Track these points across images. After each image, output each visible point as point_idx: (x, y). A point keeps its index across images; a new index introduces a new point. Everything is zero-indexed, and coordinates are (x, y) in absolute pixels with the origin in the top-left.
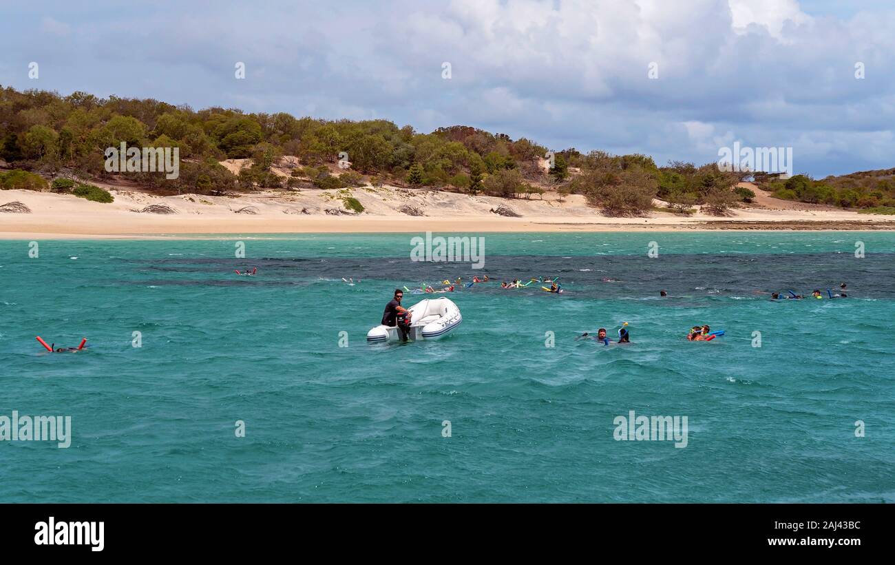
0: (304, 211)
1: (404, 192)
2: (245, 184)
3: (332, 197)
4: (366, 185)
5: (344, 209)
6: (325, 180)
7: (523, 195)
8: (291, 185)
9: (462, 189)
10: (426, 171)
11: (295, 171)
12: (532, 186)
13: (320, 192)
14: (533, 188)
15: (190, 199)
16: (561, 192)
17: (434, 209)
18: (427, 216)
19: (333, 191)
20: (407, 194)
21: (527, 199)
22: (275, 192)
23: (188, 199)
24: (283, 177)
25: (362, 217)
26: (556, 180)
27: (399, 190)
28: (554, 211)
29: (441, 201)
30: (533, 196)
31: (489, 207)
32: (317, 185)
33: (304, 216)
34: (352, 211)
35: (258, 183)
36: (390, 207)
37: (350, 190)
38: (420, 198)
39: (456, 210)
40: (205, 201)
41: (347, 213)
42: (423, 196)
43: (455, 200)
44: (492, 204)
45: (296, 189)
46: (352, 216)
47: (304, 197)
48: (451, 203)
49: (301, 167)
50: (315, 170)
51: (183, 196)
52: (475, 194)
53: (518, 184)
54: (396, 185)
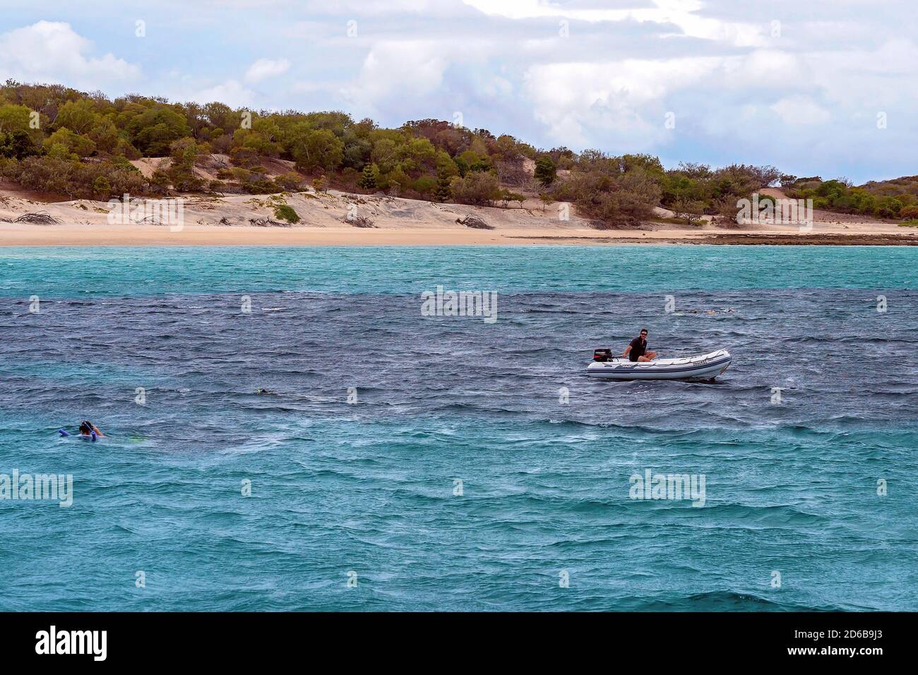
0: (224, 221)
1: (353, 198)
2: (157, 188)
3: (261, 205)
4: (306, 190)
5: (274, 218)
6: (256, 183)
7: (500, 203)
8: (214, 190)
9: (425, 195)
10: (384, 173)
11: (221, 172)
12: (511, 192)
13: (249, 197)
14: (512, 195)
15: (82, 206)
16: (545, 199)
17: (388, 219)
18: (377, 227)
19: (263, 198)
20: (356, 201)
21: (505, 207)
22: (193, 198)
23: (79, 205)
24: (205, 180)
25: (296, 229)
26: (541, 185)
27: (346, 196)
28: (535, 222)
29: (398, 210)
30: (511, 204)
31: (455, 216)
32: (247, 190)
33: (224, 228)
34: (284, 221)
35: (175, 187)
36: (332, 216)
37: (285, 197)
38: (372, 205)
39: (414, 221)
40: (100, 209)
41: (277, 224)
42: (375, 204)
43: (415, 208)
44: (459, 214)
45: (220, 194)
46: (283, 228)
47: (225, 205)
48: (408, 213)
49: (232, 169)
50: (247, 171)
51: (73, 202)
52: (442, 201)
53: (493, 188)
54: (346, 190)
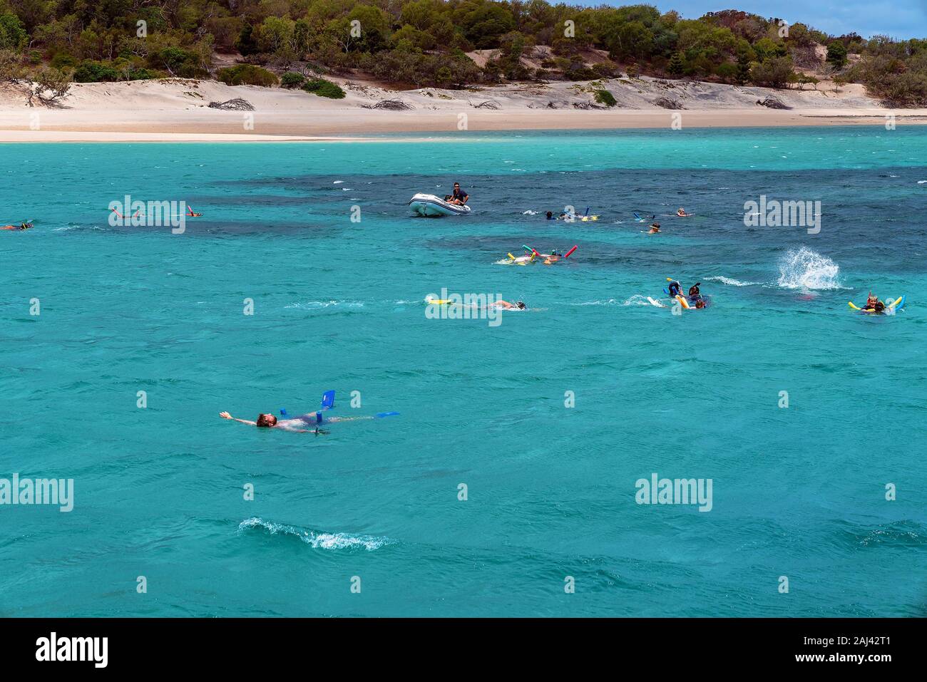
0: (550, 105)
1: (663, 83)
2: (491, 77)
3: (582, 90)
4: (621, 76)
5: (594, 102)
6: (577, 71)
7: (795, 85)
8: (540, 77)
9: (727, 79)
10: (689, 60)
11: (545, 61)
12: (806, 75)
13: (571, 84)
14: (807, 78)
15: (428, 93)
16: (837, 81)
17: (694, 102)
18: (685, 109)
19: (584, 84)
20: (666, 86)
21: (801, 89)
22: (522, 85)
23: (425, 93)
24: (532, 69)
25: (614, 112)
26: (833, 69)
27: (656, 81)
28: (829, 102)
29: (703, 93)
30: (805, 86)
31: (756, 98)
32: (569, 77)
33: (551, 111)
34: (603, 104)
35: (505, 75)
36: (645, 100)
37: (603, 82)
38: (679, 89)
39: (718, 102)
40: (444, 96)
41: (598, 107)
42: (682, 88)
43: (719, 92)
44: (759, 95)
45: (546, 81)
46: (603, 110)
47: (551, 91)
48: (713, 96)
49: (553, 58)
50: (568, 60)
51: (420, 90)
52: (742, 84)
53: (789, 72)
54: (656, 75)
